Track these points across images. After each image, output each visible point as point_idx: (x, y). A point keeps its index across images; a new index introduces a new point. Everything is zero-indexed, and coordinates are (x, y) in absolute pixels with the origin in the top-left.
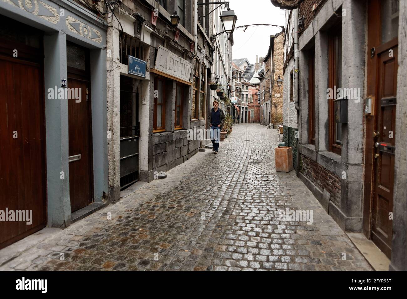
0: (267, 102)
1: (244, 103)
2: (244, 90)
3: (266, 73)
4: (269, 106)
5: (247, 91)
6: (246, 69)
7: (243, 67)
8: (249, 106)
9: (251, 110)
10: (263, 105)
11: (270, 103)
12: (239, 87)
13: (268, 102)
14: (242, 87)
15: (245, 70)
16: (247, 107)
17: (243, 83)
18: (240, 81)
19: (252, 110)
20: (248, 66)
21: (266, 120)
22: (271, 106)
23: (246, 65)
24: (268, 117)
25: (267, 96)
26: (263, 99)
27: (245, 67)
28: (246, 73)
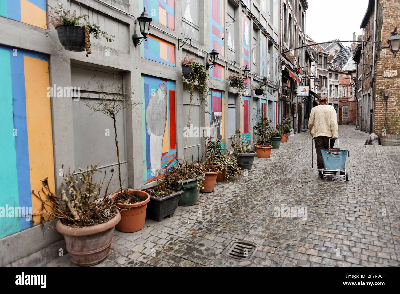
0: (366, 93)
1: (332, 97)
2: (331, 80)
3: (366, 45)
4: (371, 98)
5: (337, 80)
6: (338, 54)
7: (334, 51)
8: (340, 101)
9: (343, 107)
10: (361, 99)
11: (372, 94)
12: (323, 75)
13: (369, 92)
14: (328, 76)
15: (336, 55)
16: (337, 102)
17: (330, 70)
18: (326, 67)
19: (346, 107)
20: (341, 50)
21: (366, 123)
22: (374, 98)
23: (338, 48)
24: (369, 119)
25: (368, 82)
26: (361, 89)
27: (336, 51)
28: (337, 59)
